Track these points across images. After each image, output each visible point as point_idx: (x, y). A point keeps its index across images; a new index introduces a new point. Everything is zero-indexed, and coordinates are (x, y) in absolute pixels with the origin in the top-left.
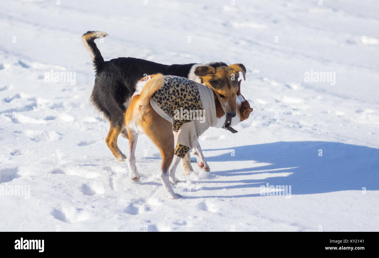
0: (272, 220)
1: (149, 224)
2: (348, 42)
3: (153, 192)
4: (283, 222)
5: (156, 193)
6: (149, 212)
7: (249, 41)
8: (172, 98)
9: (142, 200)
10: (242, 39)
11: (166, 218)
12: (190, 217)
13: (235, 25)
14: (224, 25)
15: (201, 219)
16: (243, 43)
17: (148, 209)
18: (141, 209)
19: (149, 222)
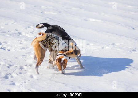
0: (56, 82)
1: (12, 82)
2: (85, 20)
3: (14, 71)
4: (60, 82)
5: (15, 72)
6: (12, 78)
7: (50, 19)
8: (48, 42)
9: (10, 74)
10: (48, 18)
11: (18, 80)
12: (27, 80)
13: (46, 12)
14: (42, 12)
15: (31, 81)
16: (48, 19)
17: (12, 77)
18: (10, 77)
19: (12, 81)
